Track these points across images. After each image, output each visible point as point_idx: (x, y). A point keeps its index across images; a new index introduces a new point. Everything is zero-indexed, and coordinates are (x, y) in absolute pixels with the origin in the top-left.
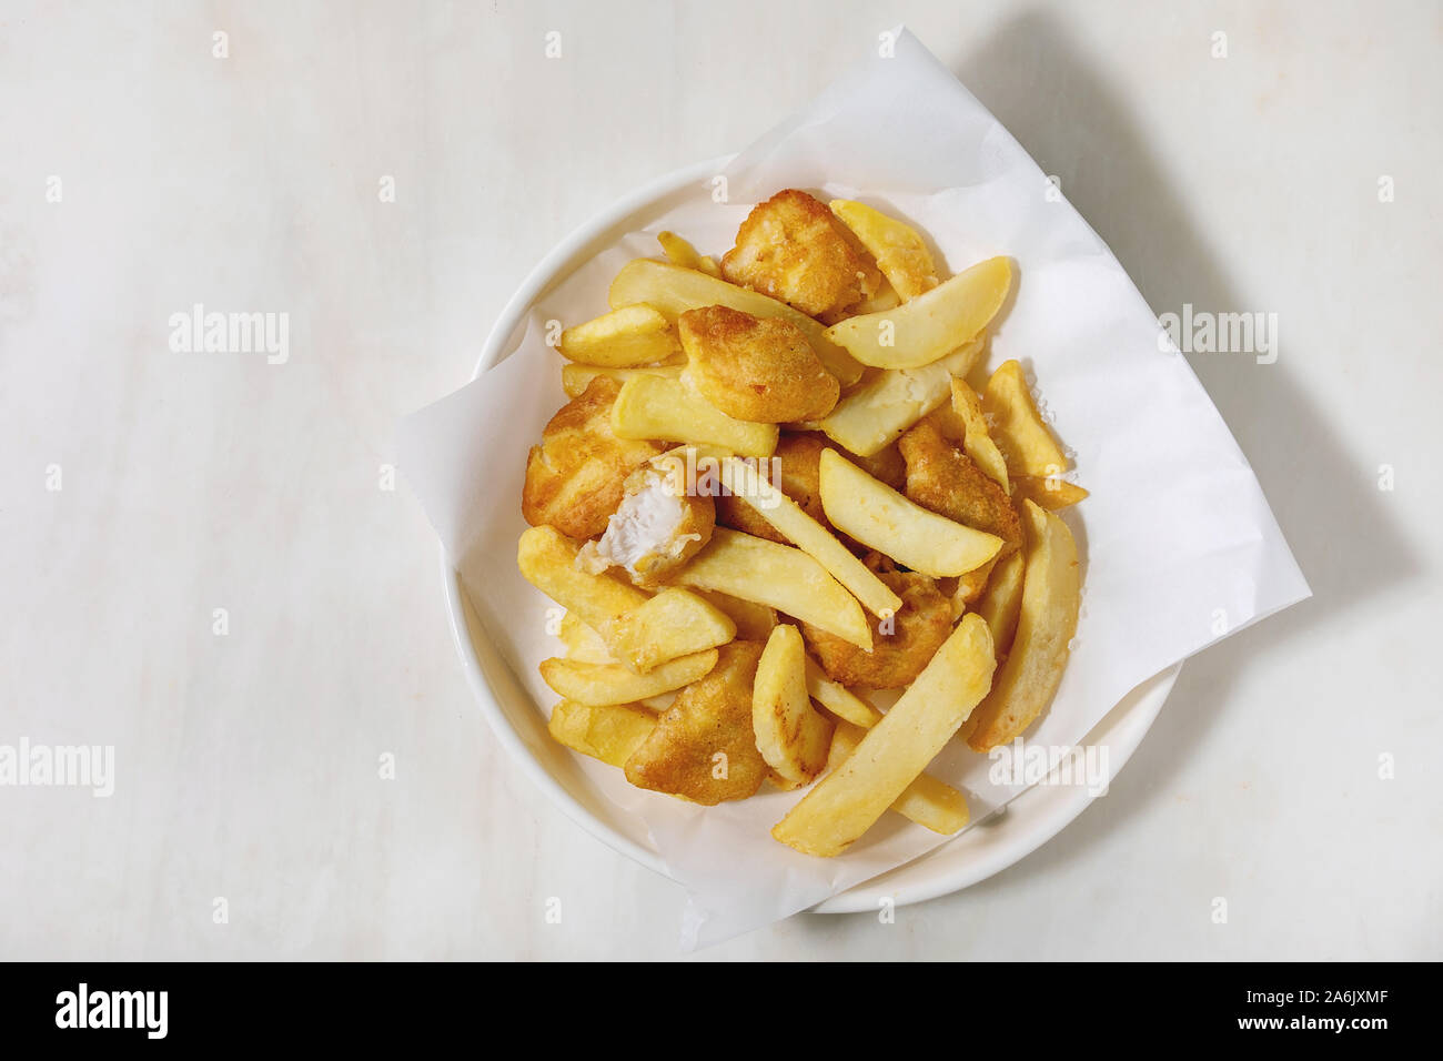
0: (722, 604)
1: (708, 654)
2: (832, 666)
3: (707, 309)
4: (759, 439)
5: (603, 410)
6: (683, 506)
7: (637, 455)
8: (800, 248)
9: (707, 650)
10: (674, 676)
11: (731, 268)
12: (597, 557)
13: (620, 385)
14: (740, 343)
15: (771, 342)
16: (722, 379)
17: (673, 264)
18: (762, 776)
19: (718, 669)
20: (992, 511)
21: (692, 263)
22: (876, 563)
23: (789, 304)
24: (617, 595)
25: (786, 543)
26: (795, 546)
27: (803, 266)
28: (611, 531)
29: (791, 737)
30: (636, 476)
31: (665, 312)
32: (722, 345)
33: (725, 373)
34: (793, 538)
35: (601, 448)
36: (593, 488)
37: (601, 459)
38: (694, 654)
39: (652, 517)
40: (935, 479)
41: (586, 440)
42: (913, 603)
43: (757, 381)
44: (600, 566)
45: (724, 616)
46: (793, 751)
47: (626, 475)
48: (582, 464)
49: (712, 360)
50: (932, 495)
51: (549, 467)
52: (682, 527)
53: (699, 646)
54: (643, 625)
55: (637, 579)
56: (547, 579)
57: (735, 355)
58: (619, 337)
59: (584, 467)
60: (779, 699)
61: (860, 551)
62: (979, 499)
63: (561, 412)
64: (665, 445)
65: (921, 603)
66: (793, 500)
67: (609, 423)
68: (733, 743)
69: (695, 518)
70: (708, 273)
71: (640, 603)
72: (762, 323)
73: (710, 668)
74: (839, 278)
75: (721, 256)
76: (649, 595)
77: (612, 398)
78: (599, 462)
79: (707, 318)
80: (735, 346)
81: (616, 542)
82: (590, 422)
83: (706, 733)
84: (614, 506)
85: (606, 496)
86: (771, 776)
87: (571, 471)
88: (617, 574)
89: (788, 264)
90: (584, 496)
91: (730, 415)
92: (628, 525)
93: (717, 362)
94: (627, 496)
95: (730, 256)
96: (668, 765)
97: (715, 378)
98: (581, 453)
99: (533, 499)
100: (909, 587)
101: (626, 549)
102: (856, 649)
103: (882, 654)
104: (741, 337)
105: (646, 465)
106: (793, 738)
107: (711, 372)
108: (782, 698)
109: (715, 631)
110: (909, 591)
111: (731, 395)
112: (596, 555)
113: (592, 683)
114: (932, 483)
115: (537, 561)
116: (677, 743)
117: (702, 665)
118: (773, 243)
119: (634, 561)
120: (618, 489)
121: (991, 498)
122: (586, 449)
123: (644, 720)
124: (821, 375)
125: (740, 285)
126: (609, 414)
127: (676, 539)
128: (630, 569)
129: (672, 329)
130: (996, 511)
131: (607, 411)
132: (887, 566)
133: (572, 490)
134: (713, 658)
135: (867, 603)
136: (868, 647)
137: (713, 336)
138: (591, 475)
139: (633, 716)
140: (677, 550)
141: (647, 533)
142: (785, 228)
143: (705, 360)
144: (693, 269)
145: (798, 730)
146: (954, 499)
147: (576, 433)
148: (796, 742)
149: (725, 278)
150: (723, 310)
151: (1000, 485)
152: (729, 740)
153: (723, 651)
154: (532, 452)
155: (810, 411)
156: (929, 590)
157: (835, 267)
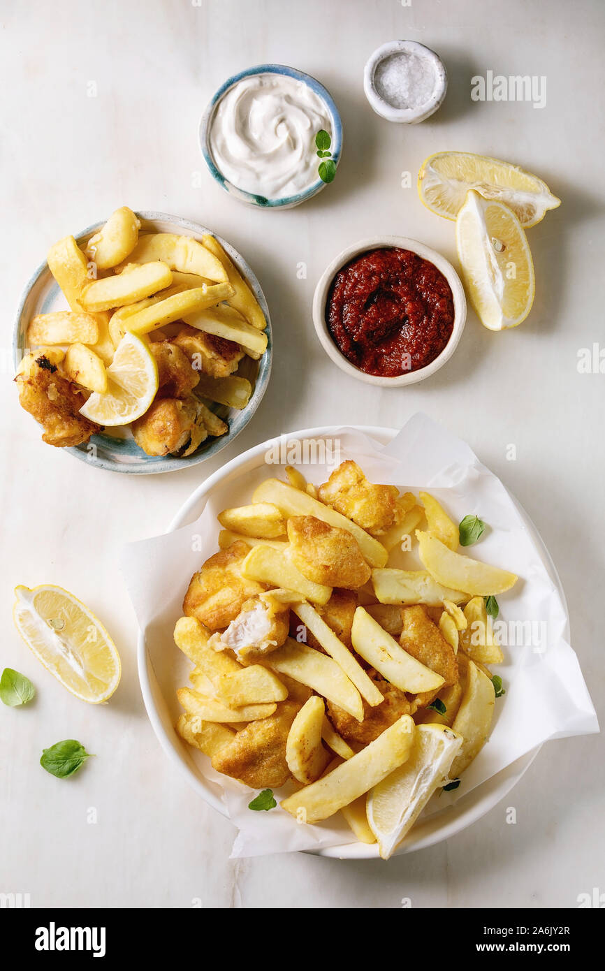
0: (284, 680)
1: (271, 705)
2: (339, 726)
3: (305, 517)
4: (321, 594)
5: (238, 560)
6: (272, 624)
7: (252, 589)
8: (364, 490)
9: (270, 703)
10: (248, 714)
11: (323, 493)
12: (219, 642)
13: (250, 548)
14: (319, 539)
15: (338, 542)
16: (306, 558)
17: (292, 486)
18: (287, 777)
19: (275, 715)
20: (444, 661)
21: (302, 486)
22: (374, 674)
23: (352, 520)
24: (226, 663)
25: (325, 653)
26: (330, 656)
27: (364, 501)
28: (230, 630)
29: (306, 759)
30: (249, 602)
31: (282, 511)
32: (310, 539)
33: (309, 555)
34: (329, 651)
35: (232, 582)
36: (225, 603)
37: (231, 587)
38: (262, 704)
39: (254, 626)
40: (416, 636)
41: (225, 575)
42: (390, 701)
43: (325, 563)
44: (220, 646)
45: (283, 686)
46: (305, 767)
47: (245, 599)
48: (221, 588)
49: (303, 547)
50: (413, 644)
51: (202, 587)
52: (269, 635)
53: (266, 700)
54: (237, 682)
55: (240, 659)
56: (188, 647)
57: (316, 545)
58: (255, 519)
59: (222, 590)
60: (303, 737)
61: (366, 666)
62: (438, 653)
63: (215, 556)
64: (268, 586)
65: (395, 702)
66: (333, 631)
67: (240, 568)
68: (274, 756)
69: (277, 631)
70: (310, 494)
71: (237, 670)
72: (334, 530)
73: (271, 713)
74: (383, 510)
75: (319, 484)
76: (243, 667)
77: (244, 554)
78: (230, 589)
79: (304, 523)
80: (316, 540)
81: (232, 636)
82: (229, 566)
83: (260, 748)
84: (234, 617)
85: (231, 609)
86: (292, 778)
87: (214, 592)
88: (229, 653)
89: (357, 498)
90: (219, 607)
91: (307, 578)
92: (240, 628)
93: (305, 548)
94: (243, 612)
95: (325, 486)
96: (236, 762)
97: (303, 557)
98: (221, 582)
99: (190, 602)
100: (390, 691)
101: (237, 641)
102: (353, 720)
103: (367, 725)
104: (321, 536)
105: (256, 597)
106: (307, 760)
107: (300, 553)
108: (305, 737)
109: (277, 693)
110: (390, 693)
111: (309, 568)
112: (219, 640)
113: (203, 707)
114: (415, 638)
115: (184, 637)
116: (243, 751)
117: (266, 711)
118: (350, 484)
119: (239, 649)
120: (238, 607)
121: (446, 654)
122: (225, 581)
123: (229, 734)
124: (362, 564)
125: (326, 504)
126: (241, 564)
127: (264, 641)
128: (236, 652)
129: (284, 521)
130: (447, 662)
131: (240, 562)
132: (380, 678)
133: (213, 601)
134: (273, 708)
135: (364, 696)
136: (361, 719)
137: (305, 532)
138: (225, 596)
139: (224, 730)
140: (264, 647)
141: (249, 634)
142: (358, 477)
143: (300, 545)
144: (302, 490)
145: (311, 756)
146: (424, 649)
147: (221, 571)
148: (309, 761)
149: (319, 499)
150: (314, 519)
151: (453, 648)
152: (273, 754)
153: (280, 704)
154: (195, 574)
155: (352, 583)
156: (400, 696)
157: (382, 504)
